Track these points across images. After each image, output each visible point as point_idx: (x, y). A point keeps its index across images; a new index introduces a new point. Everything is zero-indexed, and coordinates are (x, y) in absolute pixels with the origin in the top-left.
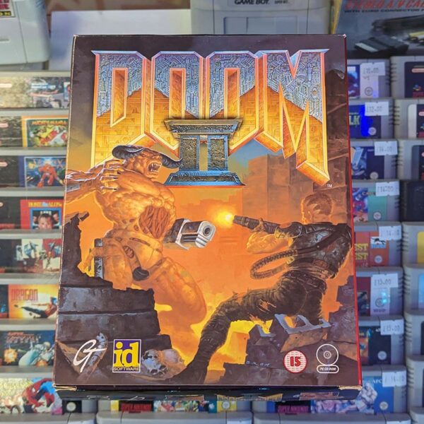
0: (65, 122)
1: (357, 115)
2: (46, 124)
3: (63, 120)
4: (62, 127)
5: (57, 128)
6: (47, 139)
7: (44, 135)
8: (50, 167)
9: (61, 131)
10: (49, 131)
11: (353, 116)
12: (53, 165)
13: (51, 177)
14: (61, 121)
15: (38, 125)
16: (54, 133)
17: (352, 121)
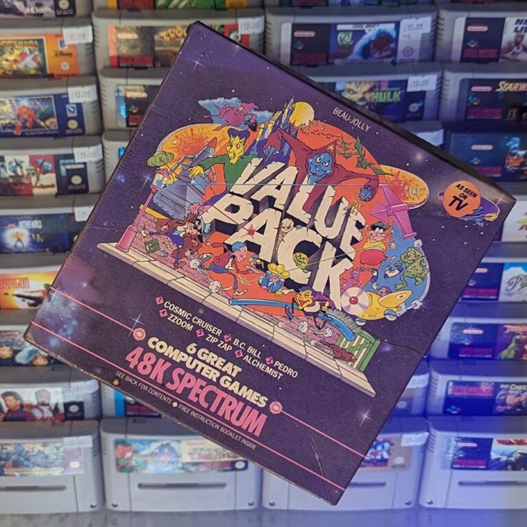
0: (36, 42)
1: (398, 91)
2: (13, 45)
3: (33, 40)
4: (32, 48)
5: (26, 50)
6: (15, 61)
7: (11, 58)
8: (28, 109)
9: (31, 52)
10: (17, 52)
11: (392, 92)
12: (30, 107)
13: (31, 119)
14: (31, 42)
15: (3, 46)
16: (23, 55)
17: (392, 96)
